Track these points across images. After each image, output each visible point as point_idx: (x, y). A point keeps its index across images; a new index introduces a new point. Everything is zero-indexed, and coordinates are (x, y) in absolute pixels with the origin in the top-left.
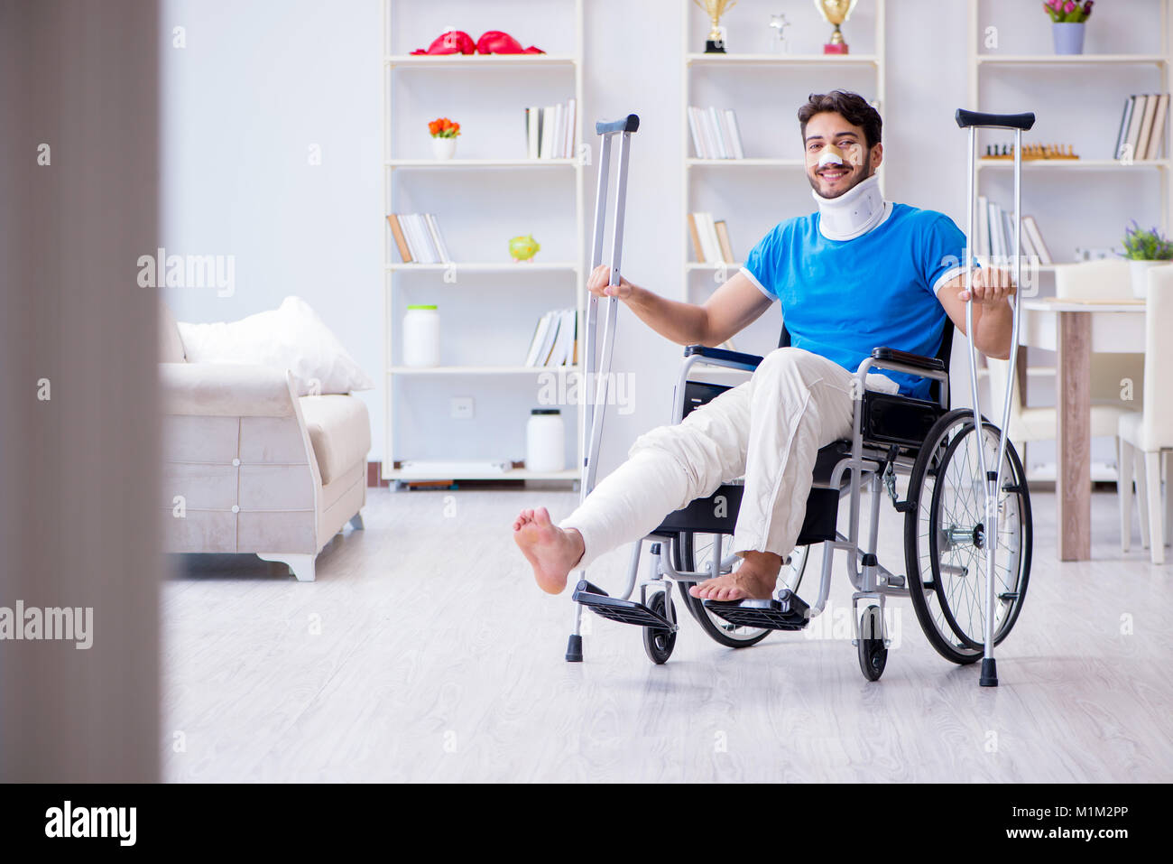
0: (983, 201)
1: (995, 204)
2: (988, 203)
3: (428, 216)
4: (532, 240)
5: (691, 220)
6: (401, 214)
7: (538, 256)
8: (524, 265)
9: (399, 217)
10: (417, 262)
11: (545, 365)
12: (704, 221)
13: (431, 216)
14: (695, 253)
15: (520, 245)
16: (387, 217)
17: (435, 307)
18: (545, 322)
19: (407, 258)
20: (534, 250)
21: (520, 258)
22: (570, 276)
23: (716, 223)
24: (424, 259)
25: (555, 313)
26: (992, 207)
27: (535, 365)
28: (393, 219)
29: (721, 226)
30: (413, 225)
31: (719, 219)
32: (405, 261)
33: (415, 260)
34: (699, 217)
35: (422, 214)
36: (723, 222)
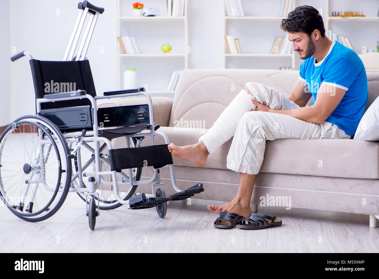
0: (330, 32)
1: (334, 32)
2: (332, 32)
3: (132, 37)
4: (169, 45)
5: (226, 38)
6: (122, 36)
7: (171, 51)
8: (166, 55)
9: (122, 38)
10: (128, 54)
11: (174, 90)
12: (230, 39)
13: (133, 37)
14: (228, 51)
15: (165, 48)
16: (118, 38)
17: (135, 70)
18: (173, 75)
19: (125, 52)
20: (170, 49)
21: (165, 52)
22: (183, 58)
23: (235, 40)
24: (131, 52)
25: (177, 71)
26: (333, 34)
27: (170, 90)
28: (119, 39)
29: (237, 41)
30: (126, 40)
31: (235, 38)
32: (124, 53)
33: (127, 53)
34: (229, 38)
35: (130, 36)
36: (237, 39)
